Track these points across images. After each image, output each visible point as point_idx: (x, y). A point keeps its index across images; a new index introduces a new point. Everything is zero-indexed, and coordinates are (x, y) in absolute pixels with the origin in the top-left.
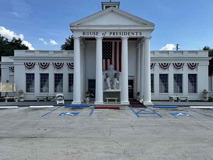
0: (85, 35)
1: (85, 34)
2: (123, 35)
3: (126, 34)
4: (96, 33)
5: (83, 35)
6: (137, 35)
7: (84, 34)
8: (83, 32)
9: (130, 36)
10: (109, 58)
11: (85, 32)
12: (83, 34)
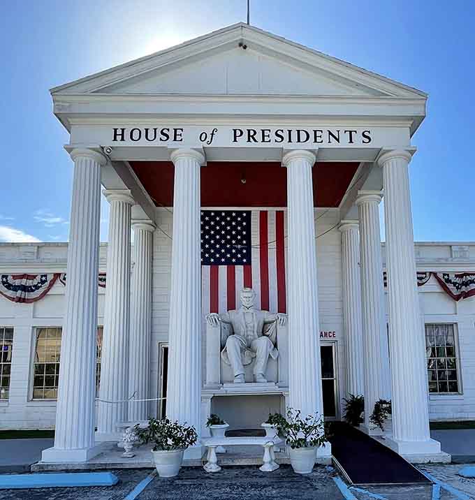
0: (123, 139)
1: (123, 135)
2: (290, 141)
3: (303, 136)
4: (171, 134)
5: (115, 139)
6: (351, 142)
7: (119, 138)
8: (116, 130)
9: (321, 145)
10: (239, 262)
11: (123, 130)
12: (116, 135)
